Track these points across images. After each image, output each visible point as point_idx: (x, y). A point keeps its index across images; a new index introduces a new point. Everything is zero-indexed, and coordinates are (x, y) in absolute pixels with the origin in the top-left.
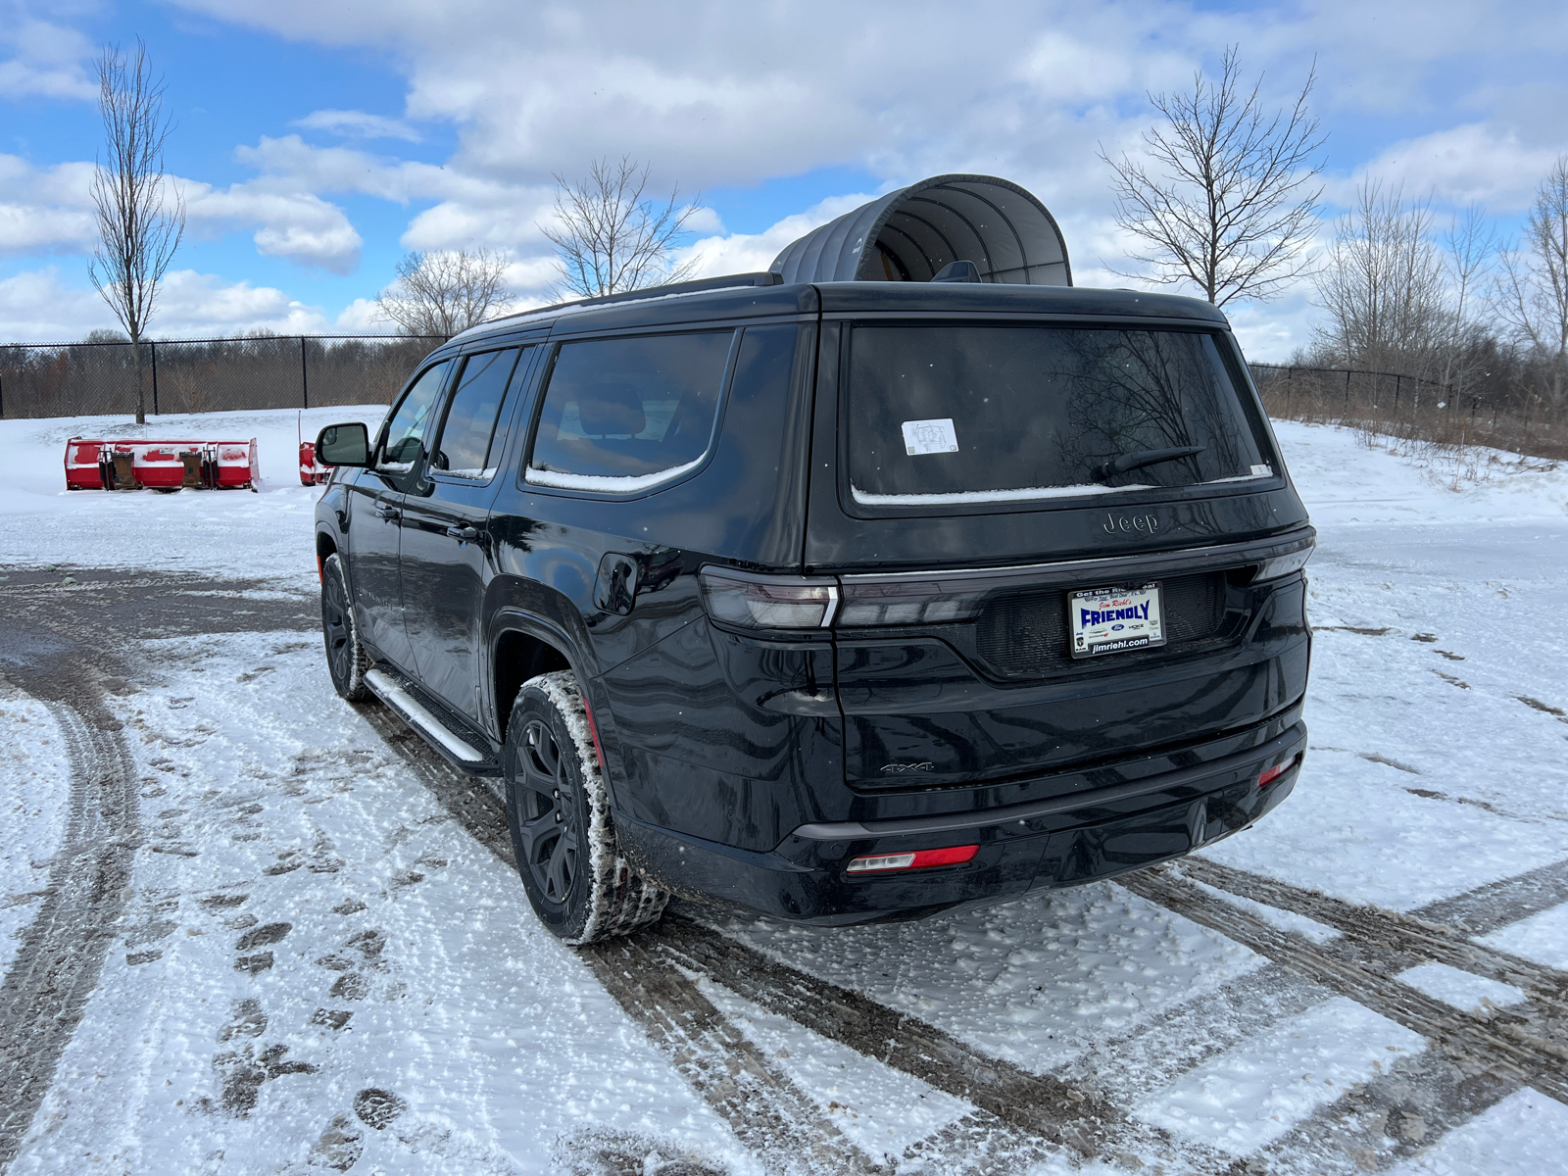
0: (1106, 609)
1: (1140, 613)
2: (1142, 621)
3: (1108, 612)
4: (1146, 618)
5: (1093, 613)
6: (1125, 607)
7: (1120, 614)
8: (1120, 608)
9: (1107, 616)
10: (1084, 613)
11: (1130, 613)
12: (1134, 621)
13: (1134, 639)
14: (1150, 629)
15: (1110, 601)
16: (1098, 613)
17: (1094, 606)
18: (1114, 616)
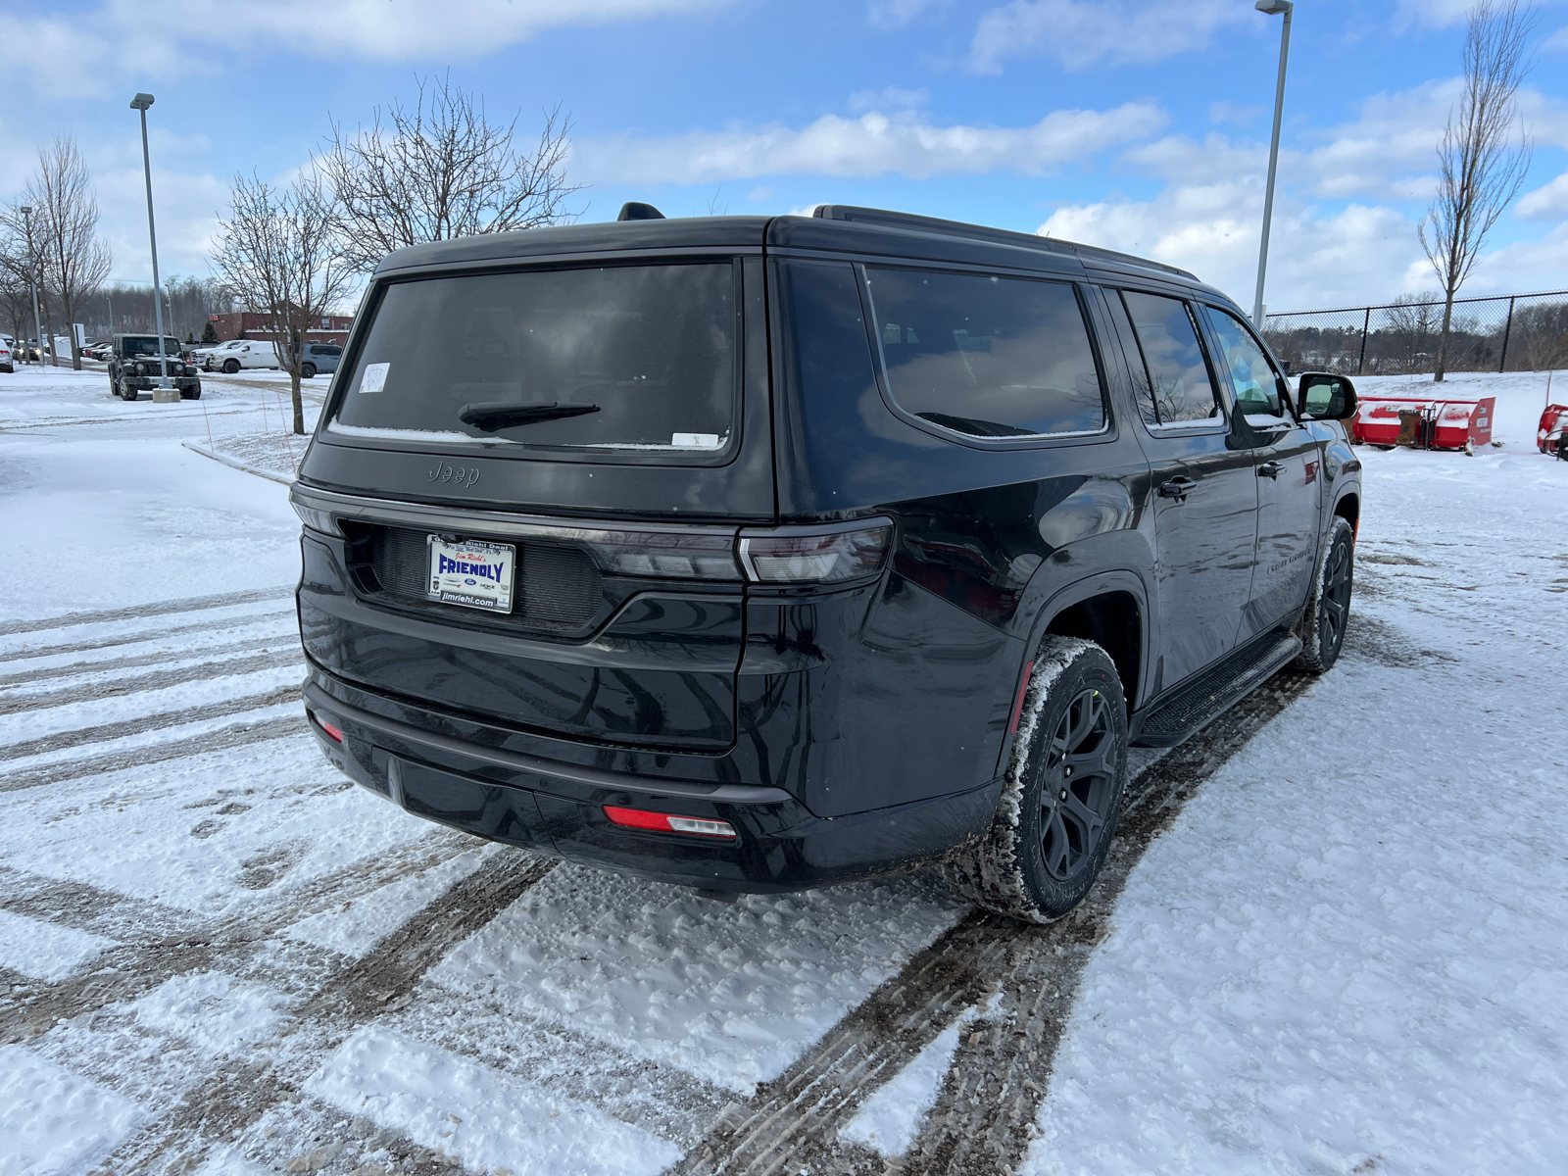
0: (461, 561)
1: (493, 573)
2: (493, 582)
3: (464, 564)
4: (498, 580)
5: (451, 561)
6: (480, 563)
7: (474, 569)
8: (475, 563)
9: (463, 568)
10: (443, 558)
11: (483, 571)
12: (485, 580)
13: (481, 598)
14: (499, 593)
15: (466, 553)
16: (453, 562)
17: (451, 553)
18: (468, 569)
